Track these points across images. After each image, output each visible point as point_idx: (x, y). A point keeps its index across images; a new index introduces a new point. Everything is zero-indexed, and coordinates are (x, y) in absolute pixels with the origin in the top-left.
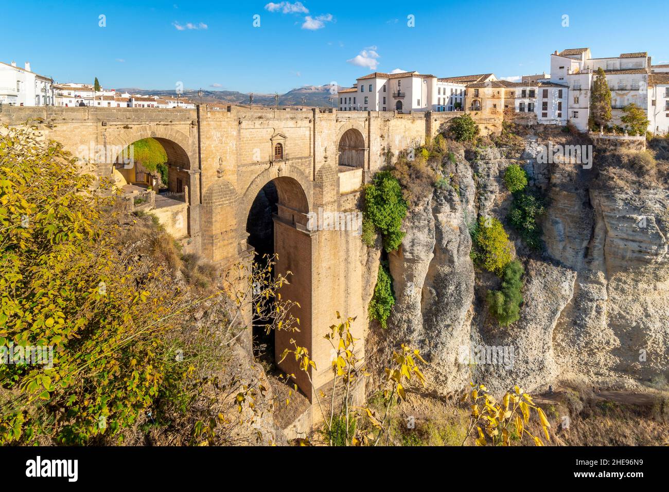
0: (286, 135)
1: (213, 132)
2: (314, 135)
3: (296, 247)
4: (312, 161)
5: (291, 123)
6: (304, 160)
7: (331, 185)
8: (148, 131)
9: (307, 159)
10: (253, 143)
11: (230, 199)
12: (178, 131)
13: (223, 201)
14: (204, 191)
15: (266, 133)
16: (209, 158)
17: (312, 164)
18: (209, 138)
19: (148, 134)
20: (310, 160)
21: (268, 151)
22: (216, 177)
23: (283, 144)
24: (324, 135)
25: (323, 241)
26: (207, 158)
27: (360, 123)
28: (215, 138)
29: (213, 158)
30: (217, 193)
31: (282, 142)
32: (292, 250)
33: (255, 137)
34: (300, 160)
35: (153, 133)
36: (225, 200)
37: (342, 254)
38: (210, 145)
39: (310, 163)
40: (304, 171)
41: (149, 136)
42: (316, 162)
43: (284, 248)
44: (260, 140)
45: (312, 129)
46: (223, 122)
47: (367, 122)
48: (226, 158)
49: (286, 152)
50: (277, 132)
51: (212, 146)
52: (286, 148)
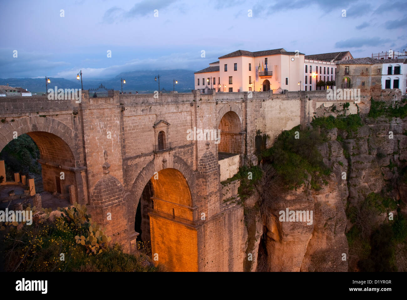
0: (169, 121)
1: (96, 122)
2: (196, 120)
3: (178, 242)
4: (194, 149)
5: (173, 109)
6: (186, 149)
7: (214, 175)
8: (29, 124)
9: (189, 148)
10: (136, 132)
11: (119, 198)
12: (59, 123)
13: (112, 200)
14: (92, 190)
15: (148, 120)
16: (93, 152)
17: (195, 152)
18: (93, 129)
19: (29, 128)
20: (192, 149)
21: (151, 141)
22: (102, 173)
23: (165, 132)
24: (205, 120)
25: (208, 233)
26: (92, 152)
27: (237, 104)
28: (98, 128)
29: (98, 152)
30: (105, 191)
31: (164, 129)
32: (173, 245)
33: (138, 126)
34: (182, 149)
35: (34, 126)
36: (114, 199)
37: (226, 244)
38: (94, 138)
39: (192, 153)
40: (187, 161)
41: (31, 130)
42: (198, 150)
43: (163, 243)
44: (143, 128)
45: (194, 114)
46: (106, 110)
47: (243, 104)
48: (111, 151)
49: (169, 140)
50: (159, 119)
51: (96, 138)
52: (169, 136)
